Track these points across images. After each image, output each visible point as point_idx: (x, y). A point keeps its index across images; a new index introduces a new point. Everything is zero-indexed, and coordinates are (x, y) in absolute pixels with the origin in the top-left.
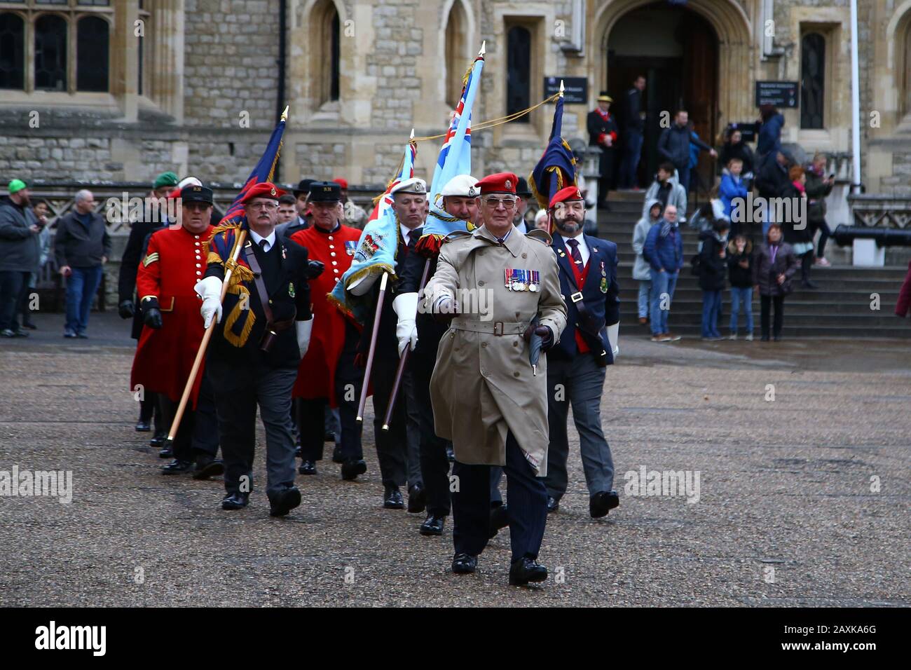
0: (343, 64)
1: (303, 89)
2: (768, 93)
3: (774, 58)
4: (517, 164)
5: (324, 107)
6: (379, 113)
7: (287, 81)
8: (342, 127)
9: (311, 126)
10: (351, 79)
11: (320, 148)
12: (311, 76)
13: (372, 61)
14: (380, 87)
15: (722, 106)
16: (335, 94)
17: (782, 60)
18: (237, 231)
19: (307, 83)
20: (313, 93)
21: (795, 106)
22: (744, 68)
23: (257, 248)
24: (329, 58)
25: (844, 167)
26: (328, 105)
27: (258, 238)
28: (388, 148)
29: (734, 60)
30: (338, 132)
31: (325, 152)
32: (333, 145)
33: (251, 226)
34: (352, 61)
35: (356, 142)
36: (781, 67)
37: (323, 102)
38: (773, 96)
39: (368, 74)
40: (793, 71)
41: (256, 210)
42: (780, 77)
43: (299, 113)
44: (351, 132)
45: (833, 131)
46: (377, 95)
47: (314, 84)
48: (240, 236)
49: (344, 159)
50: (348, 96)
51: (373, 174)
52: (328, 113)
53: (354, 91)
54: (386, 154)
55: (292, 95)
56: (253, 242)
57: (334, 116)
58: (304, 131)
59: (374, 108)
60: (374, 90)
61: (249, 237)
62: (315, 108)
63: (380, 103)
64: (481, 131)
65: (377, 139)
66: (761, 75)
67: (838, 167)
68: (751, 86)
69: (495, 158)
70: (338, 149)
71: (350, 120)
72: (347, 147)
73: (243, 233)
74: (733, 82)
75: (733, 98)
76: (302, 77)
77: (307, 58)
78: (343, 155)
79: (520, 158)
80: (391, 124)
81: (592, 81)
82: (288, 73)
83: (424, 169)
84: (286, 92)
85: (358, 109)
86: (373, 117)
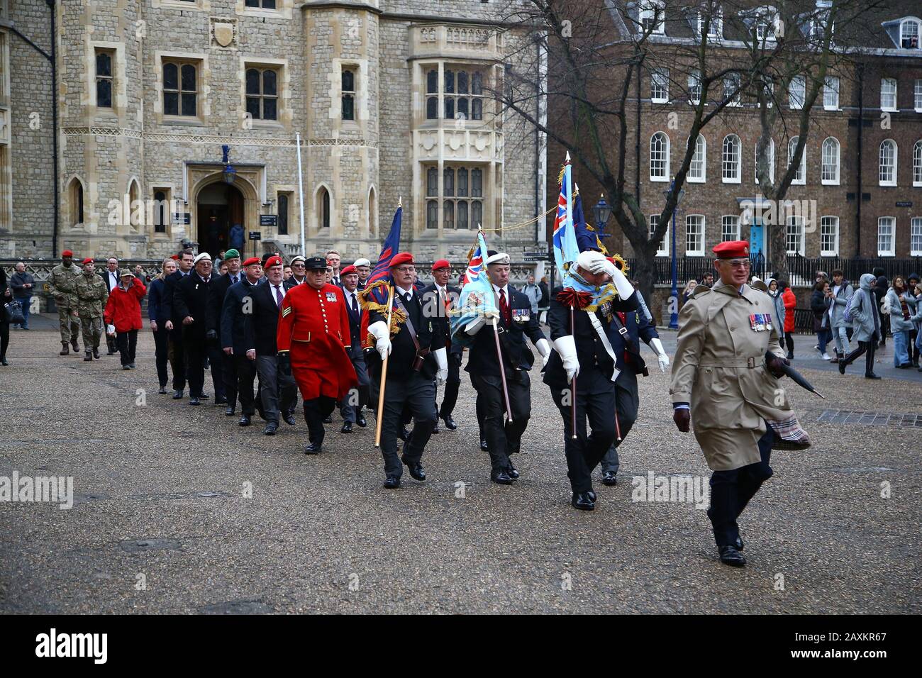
0: (84, 207)
1: (67, 218)
2: (265, 220)
3: (267, 205)
4: (161, 249)
5: (76, 226)
6: (101, 228)
7: (58, 215)
8: (85, 234)
9: (71, 234)
10: (89, 214)
11: (75, 243)
12: (70, 212)
13: (97, 206)
14: (101, 217)
15: (246, 225)
16: (81, 220)
17: (271, 206)
18: (388, 287)
19: (68, 216)
20: (71, 220)
21: (276, 225)
22: (255, 209)
23: (403, 298)
24: (78, 205)
25: (299, 250)
26: (78, 225)
27: (403, 292)
28: (105, 243)
29: (250, 206)
30: (83, 236)
31: (77, 245)
32: (81, 242)
33: (397, 283)
34: (89, 206)
35: (91, 241)
36: (270, 209)
37: (75, 224)
38: (267, 221)
39: (96, 212)
40: (275, 211)
41: (403, 273)
42: (270, 214)
43: (66, 228)
44: (89, 236)
45: (292, 235)
46: (100, 220)
47: (71, 216)
48: (391, 290)
49: (86, 248)
50: (87, 221)
51: (99, 254)
52: (78, 228)
53: (89, 219)
54: (105, 245)
55: (62, 221)
56: (400, 295)
57: (81, 229)
58: (67, 236)
59: (99, 226)
60: (99, 218)
61: (396, 291)
62: (72, 226)
63: (101, 224)
64: (145, 236)
65: (101, 239)
66: (262, 212)
67: (296, 250)
68: (258, 217)
69: (151, 247)
70: (83, 243)
71: (88, 231)
72: (88, 243)
73: (392, 288)
74: (250, 216)
75: (250, 222)
76: (66, 213)
77: (68, 205)
78: (86, 246)
79: (162, 246)
80: (107, 233)
81: (191, 215)
82: (58, 211)
83: (122, 252)
84: (58, 219)
85: (92, 227)
86: (98, 230)
